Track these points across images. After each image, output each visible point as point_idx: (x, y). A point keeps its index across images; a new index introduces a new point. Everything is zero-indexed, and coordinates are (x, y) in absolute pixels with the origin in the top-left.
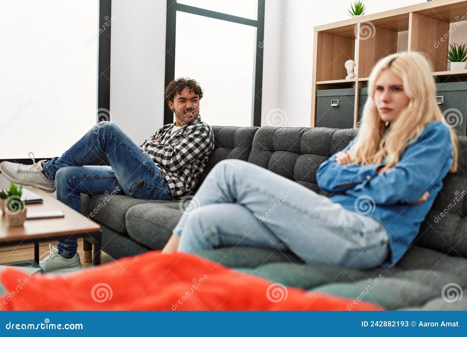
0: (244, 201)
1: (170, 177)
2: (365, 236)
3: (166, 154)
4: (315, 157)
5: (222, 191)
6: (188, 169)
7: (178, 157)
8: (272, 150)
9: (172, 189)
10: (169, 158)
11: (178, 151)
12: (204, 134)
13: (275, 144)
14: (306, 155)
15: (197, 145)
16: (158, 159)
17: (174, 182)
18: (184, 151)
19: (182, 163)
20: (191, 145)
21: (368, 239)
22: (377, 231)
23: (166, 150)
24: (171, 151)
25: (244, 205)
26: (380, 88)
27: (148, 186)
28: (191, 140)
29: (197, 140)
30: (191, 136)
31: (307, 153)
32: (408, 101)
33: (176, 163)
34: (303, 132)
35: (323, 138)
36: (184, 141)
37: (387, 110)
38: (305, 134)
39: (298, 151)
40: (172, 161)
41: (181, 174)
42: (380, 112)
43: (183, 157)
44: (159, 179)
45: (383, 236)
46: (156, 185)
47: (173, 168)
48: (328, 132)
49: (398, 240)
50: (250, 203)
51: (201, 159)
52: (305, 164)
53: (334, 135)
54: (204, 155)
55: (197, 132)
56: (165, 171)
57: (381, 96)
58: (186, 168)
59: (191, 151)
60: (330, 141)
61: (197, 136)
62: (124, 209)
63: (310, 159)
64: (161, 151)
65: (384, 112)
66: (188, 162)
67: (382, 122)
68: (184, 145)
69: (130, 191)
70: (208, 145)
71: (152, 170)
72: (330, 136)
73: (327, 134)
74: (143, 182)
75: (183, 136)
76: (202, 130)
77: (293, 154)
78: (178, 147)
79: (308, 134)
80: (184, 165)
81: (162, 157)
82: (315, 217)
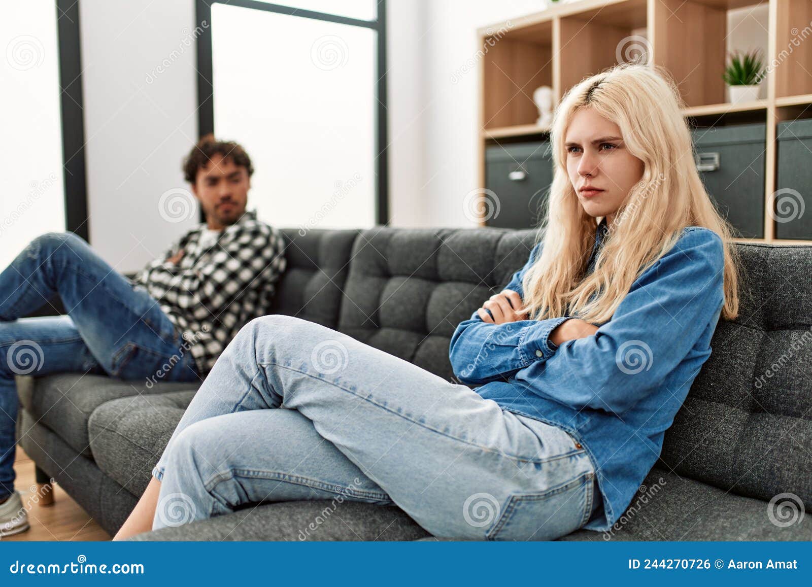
0: (295, 402)
1: (194, 332)
2: (545, 466)
3: (186, 285)
4: (465, 287)
5: (249, 381)
6: (233, 314)
7: (209, 289)
8: (386, 274)
9: (200, 358)
10: (191, 293)
11: (208, 278)
12: (260, 241)
13: (392, 263)
14: (449, 284)
15: (246, 264)
16: (172, 296)
17: (202, 343)
18: (220, 276)
19: (218, 301)
20: (234, 265)
21: (550, 474)
22: (571, 455)
23: (185, 277)
24: (194, 278)
25: (296, 410)
26: (575, 148)
27: (149, 356)
28: (233, 255)
29: (246, 254)
30: (234, 247)
31: (450, 280)
32: (640, 167)
33: (206, 301)
34: (443, 238)
35: (480, 250)
36: (220, 257)
37: (593, 192)
38: (446, 241)
39: (434, 277)
40: (197, 299)
41: (218, 325)
42: (580, 196)
43: (219, 288)
44: (170, 339)
45: (584, 464)
46: (165, 351)
47: (201, 313)
48: (489, 237)
49: (616, 473)
50: (308, 405)
51: (258, 290)
52: (447, 304)
53: (500, 244)
54: (264, 282)
55: (245, 239)
56: (183, 322)
57: (577, 164)
58: (228, 311)
59: (233, 276)
60: (494, 255)
61: (244, 246)
62: (87, 410)
63: (455, 292)
64: (176, 281)
65: (588, 198)
66: (230, 299)
67: (587, 218)
68: (220, 266)
69: (114, 366)
70: (268, 262)
71: (155, 324)
72: (493, 245)
73: (487, 242)
74: (137, 349)
75: (218, 248)
76: (256, 233)
77: (424, 284)
78: (208, 270)
79: (452, 242)
80: (222, 305)
81: (178, 291)
82: (440, 430)
